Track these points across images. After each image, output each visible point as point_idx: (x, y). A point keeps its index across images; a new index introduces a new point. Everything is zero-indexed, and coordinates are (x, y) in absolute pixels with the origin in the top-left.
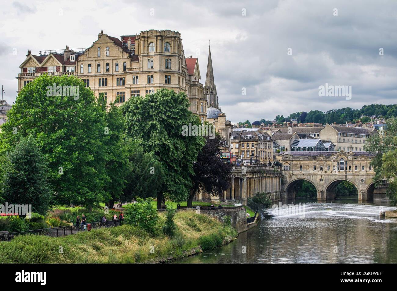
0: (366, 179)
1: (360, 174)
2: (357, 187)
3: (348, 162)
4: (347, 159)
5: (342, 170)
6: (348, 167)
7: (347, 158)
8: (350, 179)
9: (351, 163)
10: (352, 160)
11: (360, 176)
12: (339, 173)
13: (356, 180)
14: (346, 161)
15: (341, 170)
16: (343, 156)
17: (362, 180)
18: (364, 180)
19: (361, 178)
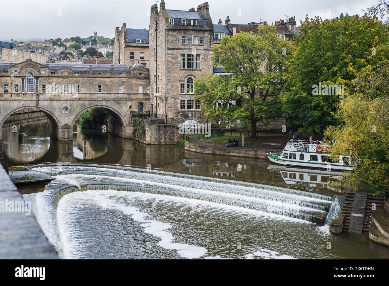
0: (71, 106)
1: (61, 99)
2: (57, 119)
3: (40, 79)
4: (38, 75)
5: (30, 93)
6: (42, 86)
7: (39, 72)
8: (44, 106)
9: (46, 81)
10: (47, 75)
11: (61, 102)
12: (26, 97)
13: (54, 108)
14: (37, 78)
15: (28, 91)
16: (32, 69)
17: (65, 108)
18: (69, 108)
19: (64, 105)
